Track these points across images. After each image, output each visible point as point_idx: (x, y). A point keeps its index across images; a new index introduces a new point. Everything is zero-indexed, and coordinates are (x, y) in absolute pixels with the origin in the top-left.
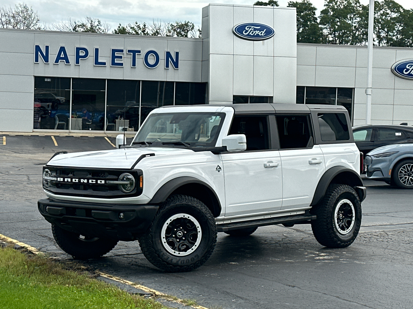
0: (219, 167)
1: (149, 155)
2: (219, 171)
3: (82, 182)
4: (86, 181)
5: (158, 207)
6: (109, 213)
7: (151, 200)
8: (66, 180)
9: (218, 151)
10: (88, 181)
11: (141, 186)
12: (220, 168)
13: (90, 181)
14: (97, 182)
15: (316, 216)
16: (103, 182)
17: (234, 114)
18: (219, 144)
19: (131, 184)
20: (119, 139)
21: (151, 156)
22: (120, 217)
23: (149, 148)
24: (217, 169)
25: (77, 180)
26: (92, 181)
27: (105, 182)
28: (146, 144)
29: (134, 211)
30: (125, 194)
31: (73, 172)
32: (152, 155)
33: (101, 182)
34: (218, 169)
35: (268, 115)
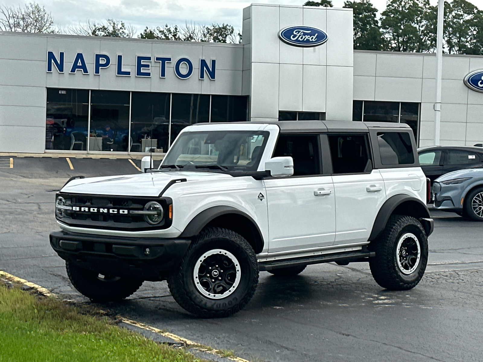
0: (261, 195)
2: (261, 200)
3: (101, 211)
4: (106, 211)
8: (83, 209)
10: (108, 211)
12: (263, 196)
14: (118, 211)
15: (374, 253)
16: (126, 212)
19: (159, 215)
22: (145, 253)
23: (179, 173)
24: (259, 197)
25: (96, 209)
26: (113, 211)
27: (128, 212)
28: (176, 168)
29: (162, 246)
33: (124, 212)
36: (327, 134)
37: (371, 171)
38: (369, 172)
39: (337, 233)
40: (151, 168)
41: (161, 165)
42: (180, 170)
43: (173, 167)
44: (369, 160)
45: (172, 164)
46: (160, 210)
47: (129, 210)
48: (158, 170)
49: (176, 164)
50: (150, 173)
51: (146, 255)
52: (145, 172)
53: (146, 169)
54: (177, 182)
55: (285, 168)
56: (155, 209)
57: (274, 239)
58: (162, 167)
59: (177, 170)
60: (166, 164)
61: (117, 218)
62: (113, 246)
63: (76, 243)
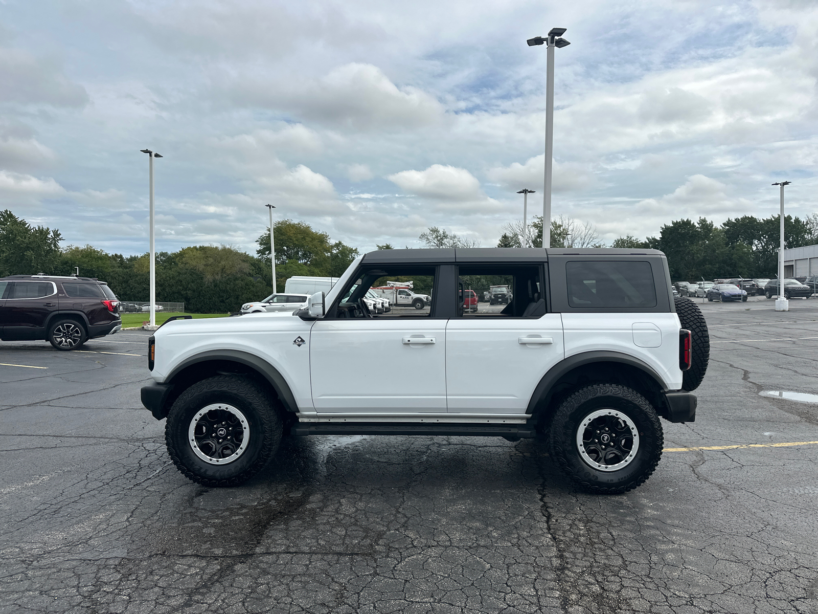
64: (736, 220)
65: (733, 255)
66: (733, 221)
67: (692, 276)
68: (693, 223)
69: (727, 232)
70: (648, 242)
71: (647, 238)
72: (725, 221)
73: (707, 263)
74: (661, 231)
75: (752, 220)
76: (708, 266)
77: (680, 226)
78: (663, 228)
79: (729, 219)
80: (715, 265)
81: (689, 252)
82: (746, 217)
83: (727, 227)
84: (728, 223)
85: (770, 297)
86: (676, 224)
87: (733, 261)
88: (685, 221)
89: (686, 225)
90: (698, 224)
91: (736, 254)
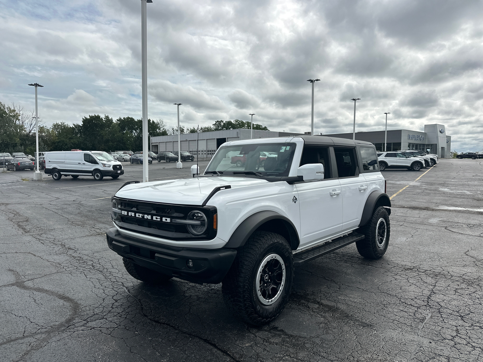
0: (295, 198)
1: (224, 188)
2: (295, 202)
3: (145, 218)
4: (149, 217)
5: (236, 252)
6: (175, 260)
7: (227, 243)
8: (130, 214)
9: (292, 181)
10: (152, 218)
11: (215, 227)
12: (296, 199)
13: (154, 218)
14: (161, 219)
15: (364, 236)
16: (169, 220)
17: (304, 144)
18: (292, 173)
19: (203, 224)
20: (192, 169)
21: (226, 189)
22: (188, 265)
24: (293, 200)
25: (141, 215)
26: (157, 218)
27: (171, 220)
28: (217, 173)
29: (206, 259)
30: (194, 236)
31: (137, 205)
32: (228, 187)
33: (166, 220)
34: (295, 200)
35: (329, 147)
36: (334, 147)
37: (359, 175)
38: (357, 175)
39: (343, 224)
40: (197, 174)
41: (205, 171)
42: (221, 176)
43: (215, 173)
44: (357, 167)
45: (214, 171)
46: (204, 220)
47: (172, 218)
48: (203, 175)
49: (217, 170)
50: (197, 178)
51: (189, 267)
52: (194, 177)
53: (194, 175)
54: (221, 189)
55: (317, 174)
56: (199, 218)
57: (304, 236)
58: (207, 173)
59: (218, 176)
60: (209, 170)
61: (160, 226)
62: (156, 255)
63: (123, 246)
64: (124, 118)
65: (123, 138)
66: (122, 119)
67: (102, 149)
68: (102, 118)
69: (119, 124)
70: (74, 127)
71: (74, 124)
72: (118, 118)
73: (110, 141)
74: (83, 120)
75: (132, 119)
76: (111, 143)
77: (94, 119)
78: (83, 119)
79: (120, 117)
80: (114, 143)
81: (100, 135)
82: (129, 117)
83: (119, 122)
84: (120, 120)
85: (160, 161)
86: (91, 117)
87: (124, 141)
88: (97, 115)
89: (97, 118)
90: (105, 119)
91: (125, 137)
